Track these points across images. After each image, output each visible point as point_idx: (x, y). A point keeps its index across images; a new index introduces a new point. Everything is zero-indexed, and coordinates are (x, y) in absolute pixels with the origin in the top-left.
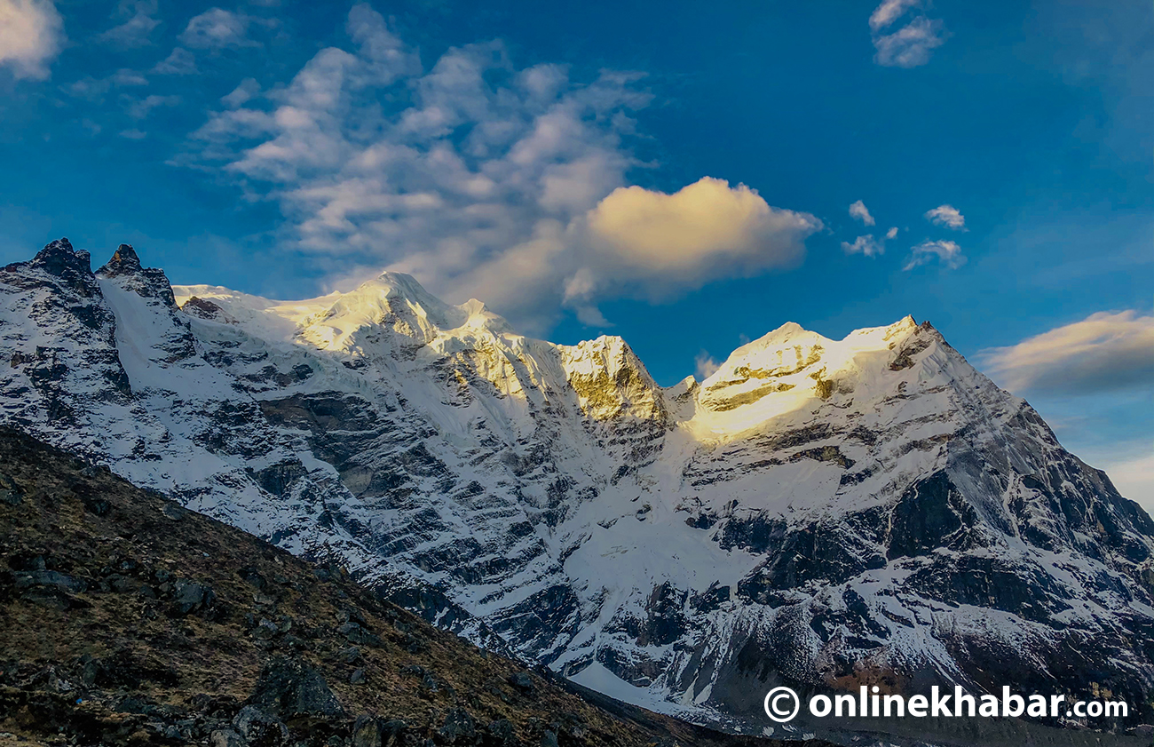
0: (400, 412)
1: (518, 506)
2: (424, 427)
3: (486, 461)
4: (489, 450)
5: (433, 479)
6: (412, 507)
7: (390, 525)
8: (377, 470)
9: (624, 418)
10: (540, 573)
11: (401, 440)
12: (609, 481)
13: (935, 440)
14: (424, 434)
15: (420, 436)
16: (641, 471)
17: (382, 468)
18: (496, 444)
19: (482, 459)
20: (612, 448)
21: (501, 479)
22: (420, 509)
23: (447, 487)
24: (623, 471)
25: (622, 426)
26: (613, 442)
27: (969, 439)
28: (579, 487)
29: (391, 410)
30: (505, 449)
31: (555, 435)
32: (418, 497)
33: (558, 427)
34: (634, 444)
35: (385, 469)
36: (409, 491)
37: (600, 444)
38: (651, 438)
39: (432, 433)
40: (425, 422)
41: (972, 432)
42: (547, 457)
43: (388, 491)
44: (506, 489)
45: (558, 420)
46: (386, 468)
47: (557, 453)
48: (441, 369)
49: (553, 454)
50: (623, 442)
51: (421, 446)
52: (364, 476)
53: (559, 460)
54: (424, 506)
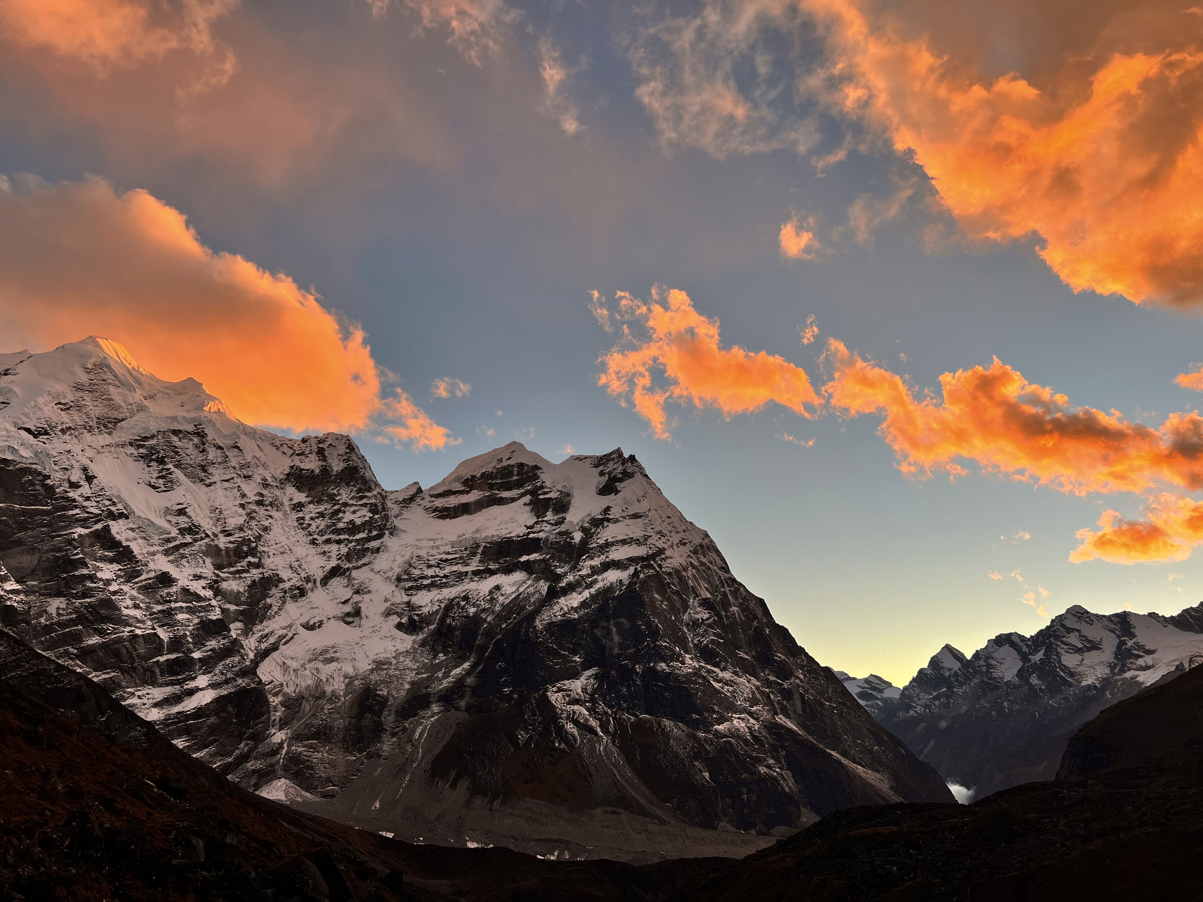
0: (85, 490)
1: (214, 602)
2: (113, 508)
3: (181, 551)
4: (188, 539)
5: (116, 567)
6: (84, 595)
7: (54, 615)
8: (47, 552)
9: (343, 518)
10: (229, 675)
11: (81, 520)
12: (318, 582)
13: (630, 561)
14: (112, 516)
15: (106, 518)
16: (355, 574)
17: (53, 550)
18: (197, 533)
19: (177, 548)
20: (326, 548)
21: (198, 571)
22: (92, 600)
23: (131, 576)
24: (335, 572)
25: (341, 525)
26: (328, 541)
27: (659, 562)
28: (287, 585)
29: (74, 486)
30: (207, 540)
31: (266, 529)
32: (95, 585)
33: (270, 520)
34: (350, 545)
35: (57, 552)
36: (85, 577)
37: (313, 542)
38: (369, 539)
39: (122, 516)
40: (114, 504)
41: (663, 556)
42: (253, 552)
43: (58, 576)
44: (203, 582)
45: (270, 513)
46: (59, 550)
47: (265, 549)
48: (142, 446)
49: (260, 549)
50: (339, 542)
51: (107, 529)
52: (29, 557)
53: (266, 556)
54: (101, 596)
